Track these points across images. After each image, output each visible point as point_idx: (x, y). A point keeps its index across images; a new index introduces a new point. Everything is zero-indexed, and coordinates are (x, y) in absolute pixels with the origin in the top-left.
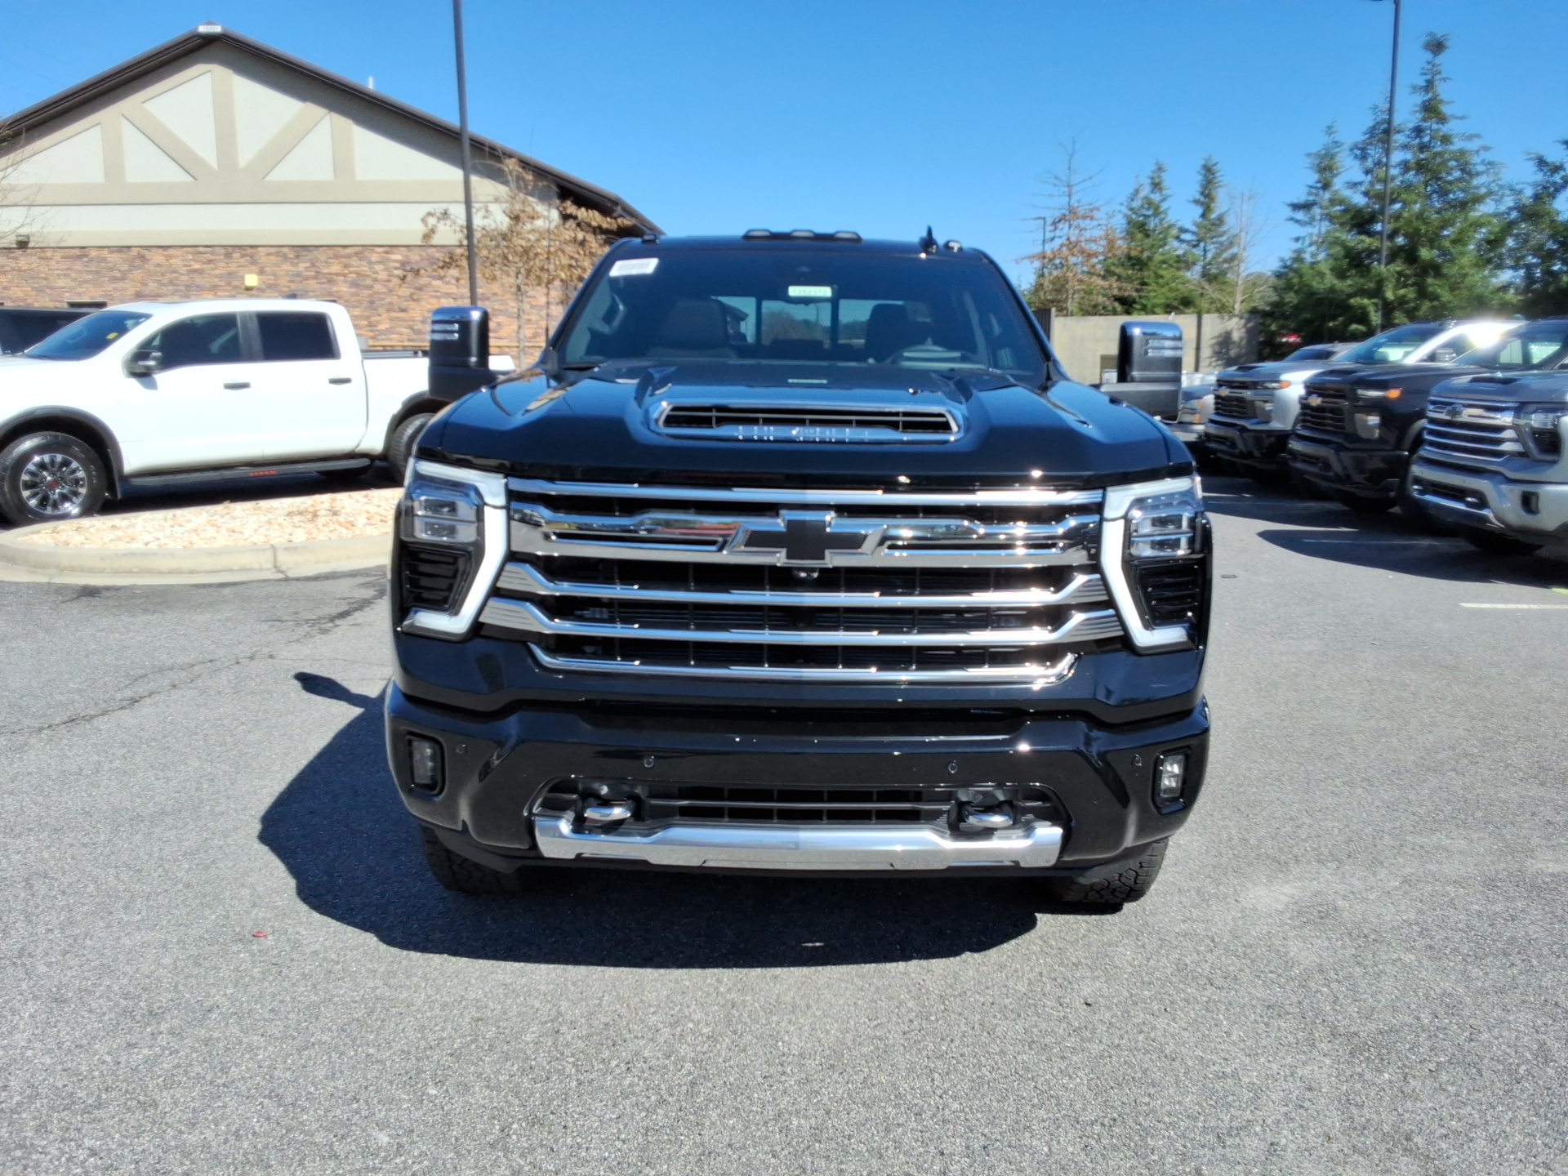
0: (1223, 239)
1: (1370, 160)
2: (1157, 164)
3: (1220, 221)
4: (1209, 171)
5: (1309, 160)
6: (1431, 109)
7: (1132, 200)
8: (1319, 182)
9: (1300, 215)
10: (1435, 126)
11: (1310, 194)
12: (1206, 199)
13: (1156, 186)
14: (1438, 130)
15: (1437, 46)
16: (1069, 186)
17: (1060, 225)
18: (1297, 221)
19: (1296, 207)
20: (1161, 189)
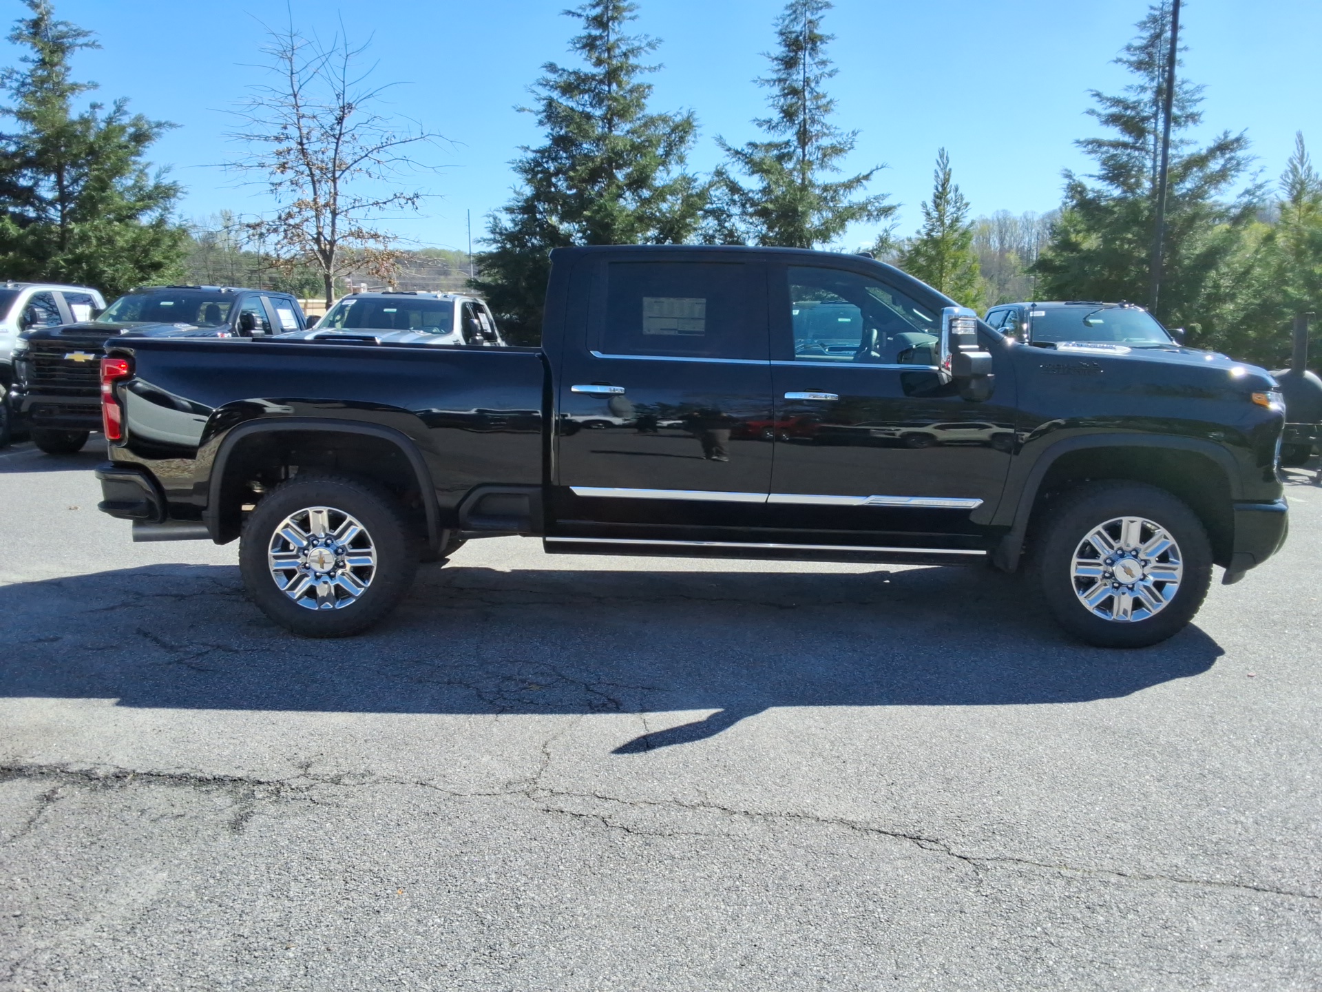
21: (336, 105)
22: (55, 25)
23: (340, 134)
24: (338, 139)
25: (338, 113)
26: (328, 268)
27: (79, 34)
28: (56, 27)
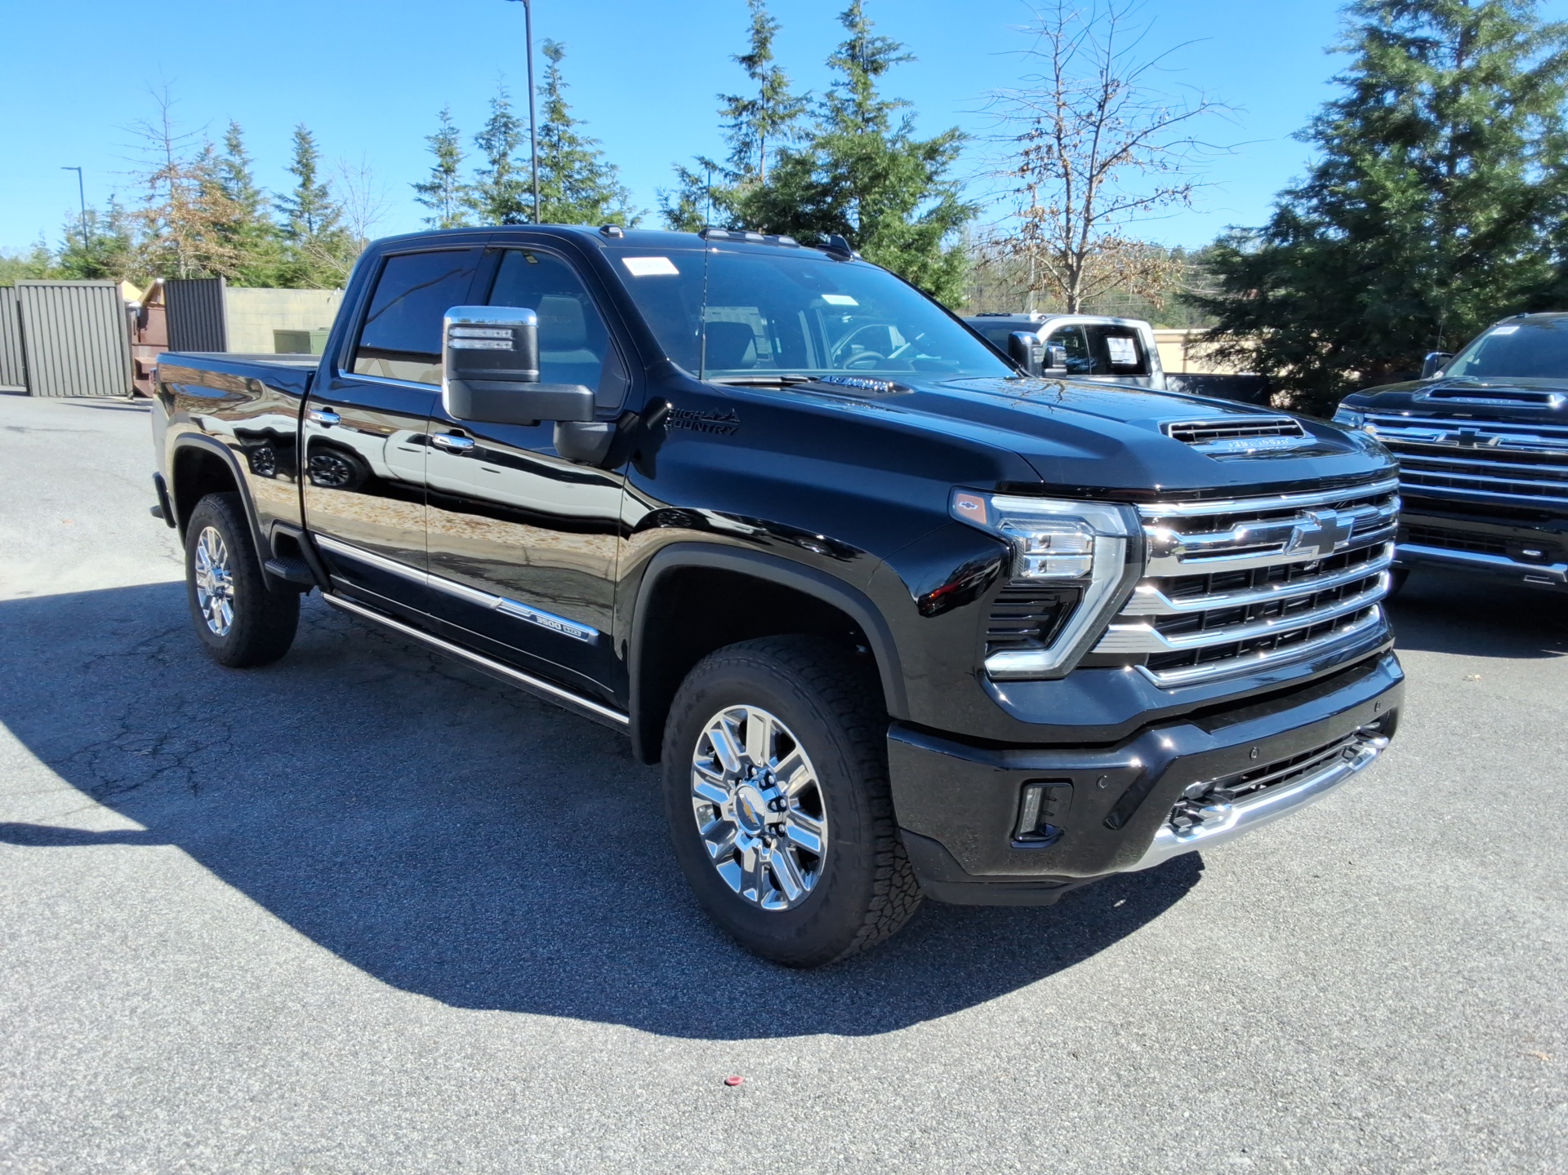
0: (329, 211)
1: (495, 151)
2: (231, 124)
3: (323, 193)
4: (303, 141)
5: (429, 143)
6: (555, 110)
7: (203, 160)
8: (441, 166)
9: (426, 197)
10: (561, 127)
11: (434, 177)
12: (305, 168)
13: (234, 148)
14: (564, 132)
15: (555, 53)
16: (167, 141)
17: (160, 183)
18: (425, 203)
19: (421, 188)
20: (240, 152)
21: (1097, 84)
22: (873, 43)
23: (1101, 121)
24: (1098, 127)
25: (1099, 96)
26: (1073, 288)
27: (891, 48)
28: (873, 44)
